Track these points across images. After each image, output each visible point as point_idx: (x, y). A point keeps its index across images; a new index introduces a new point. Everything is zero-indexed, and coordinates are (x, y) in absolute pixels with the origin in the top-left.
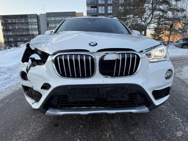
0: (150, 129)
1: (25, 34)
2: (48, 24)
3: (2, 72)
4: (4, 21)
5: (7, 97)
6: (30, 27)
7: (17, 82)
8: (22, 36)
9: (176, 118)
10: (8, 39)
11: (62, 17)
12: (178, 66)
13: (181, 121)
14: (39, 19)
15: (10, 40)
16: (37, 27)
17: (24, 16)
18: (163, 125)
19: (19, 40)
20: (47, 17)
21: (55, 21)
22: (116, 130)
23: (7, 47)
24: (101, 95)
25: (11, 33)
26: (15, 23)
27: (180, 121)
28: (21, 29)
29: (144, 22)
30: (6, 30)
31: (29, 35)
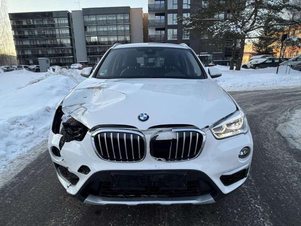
0: (218, 222)
1: (49, 43)
2: (85, 27)
3: (21, 125)
4: (16, 22)
5: (30, 165)
6: (57, 32)
7: (43, 139)
8: (44, 46)
9: (256, 206)
10: (23, 51)
11: (108, 15)
12: (286, 110)
13: (262, 210)
14: (71, 20)
15: (26, 53)
16: (68, 32)
17: (47, 14)
18: (237, 217)
19: (40, 53)
20: (83, 15)
21: (96, 22)
22: (174, 222)
23: (23, 66)
24: (153, 184)
25: (27, 43)
26: (34, 26)
27: (260, 210)
28: (43, 36)
29: (241, 28)
30: (20, 37)
31: (55, 45)
